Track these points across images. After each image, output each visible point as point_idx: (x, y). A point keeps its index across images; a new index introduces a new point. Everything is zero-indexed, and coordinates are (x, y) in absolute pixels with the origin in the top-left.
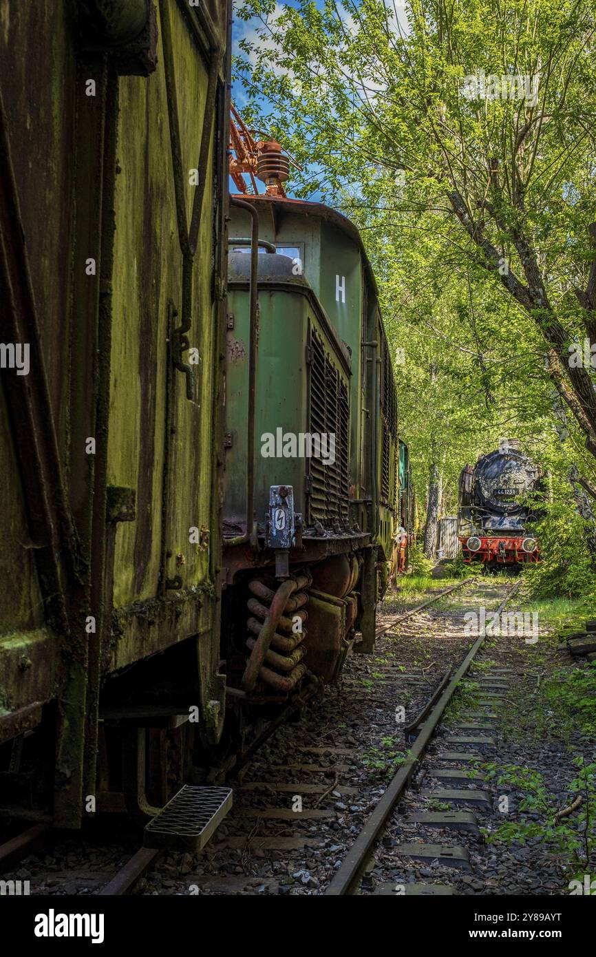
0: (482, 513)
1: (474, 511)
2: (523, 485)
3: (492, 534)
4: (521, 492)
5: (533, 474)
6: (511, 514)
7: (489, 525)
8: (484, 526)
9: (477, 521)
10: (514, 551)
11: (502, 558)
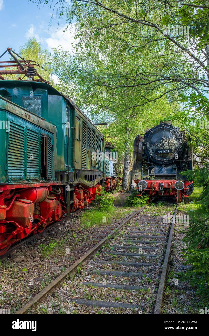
0: (149, 165)
1: (144, 164)
2: (174, 146)
3: (155, 178)
4: (173, 151)
5: (180, 140)
6: (167, 165)
7: (153, 172)
8: (150, 173)
9: (146, 170)
10: (169, 189)
11: (161, 193)
